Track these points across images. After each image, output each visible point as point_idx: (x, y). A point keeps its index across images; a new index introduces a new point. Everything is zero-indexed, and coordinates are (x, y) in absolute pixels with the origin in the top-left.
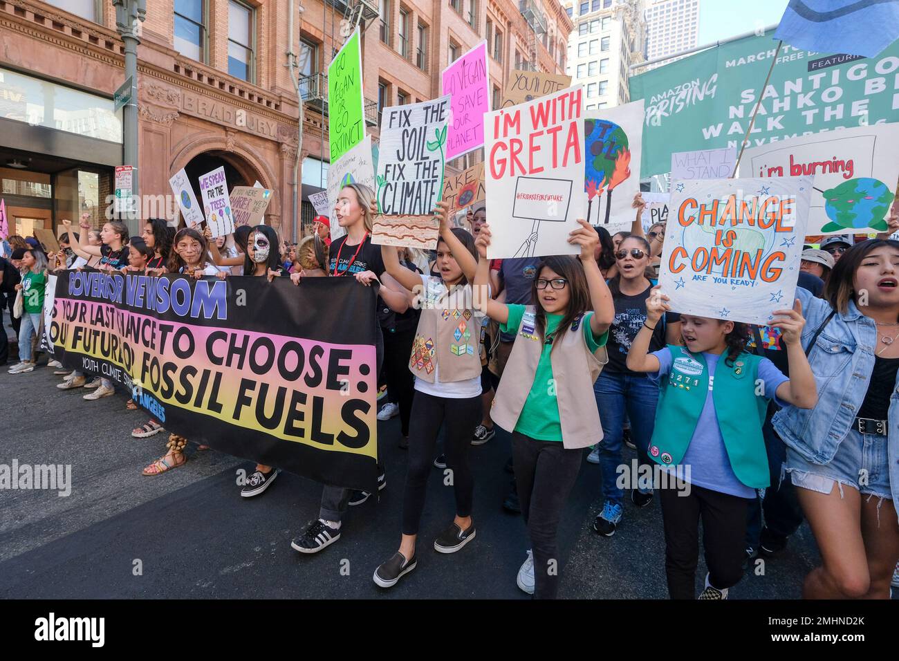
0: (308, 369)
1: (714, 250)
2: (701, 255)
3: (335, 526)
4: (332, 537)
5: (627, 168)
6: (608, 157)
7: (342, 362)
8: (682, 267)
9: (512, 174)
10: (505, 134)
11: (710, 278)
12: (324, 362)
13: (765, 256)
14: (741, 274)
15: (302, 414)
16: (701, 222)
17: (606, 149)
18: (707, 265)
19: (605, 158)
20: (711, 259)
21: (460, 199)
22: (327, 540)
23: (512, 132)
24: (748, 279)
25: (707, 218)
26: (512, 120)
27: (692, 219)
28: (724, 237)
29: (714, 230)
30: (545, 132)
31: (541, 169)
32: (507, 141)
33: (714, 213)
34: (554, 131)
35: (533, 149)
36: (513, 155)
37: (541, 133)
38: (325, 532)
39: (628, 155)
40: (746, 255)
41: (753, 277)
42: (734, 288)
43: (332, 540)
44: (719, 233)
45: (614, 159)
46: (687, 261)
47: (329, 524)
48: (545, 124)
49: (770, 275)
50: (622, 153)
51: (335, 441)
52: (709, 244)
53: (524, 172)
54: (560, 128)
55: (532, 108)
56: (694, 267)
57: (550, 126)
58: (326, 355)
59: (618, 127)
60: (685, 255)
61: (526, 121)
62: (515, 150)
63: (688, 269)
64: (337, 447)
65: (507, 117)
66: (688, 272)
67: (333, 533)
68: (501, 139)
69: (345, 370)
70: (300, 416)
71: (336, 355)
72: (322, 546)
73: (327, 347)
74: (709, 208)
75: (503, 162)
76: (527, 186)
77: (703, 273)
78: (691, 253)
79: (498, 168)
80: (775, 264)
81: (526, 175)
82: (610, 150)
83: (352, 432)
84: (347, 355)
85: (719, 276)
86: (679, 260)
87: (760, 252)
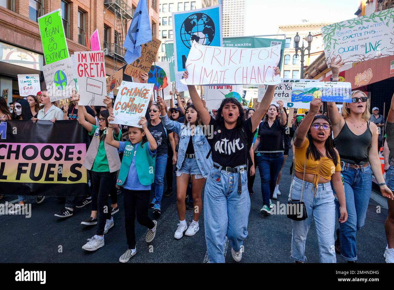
0: (56, 154)
1: (128, 103)
2: (125, 104)
3: (72, 210)
4: (70, 214)
5: (167, 83)
6: (160, 78)
7: (71, 150)
8: (119, 108)
9: (85, 76)
10: (82, 61)
11: (125, 112)
12: (63, 151)
13: (140, 105)
14: (133, 111)
15: (53, 172)
16: (127, 95)
17: (159, 76)
18: (125, 108)
19: (159, 79)
20: (127, 106)
21: (111, 87)
22: (68, 214)
23: (84, 60)
24: (135, 112)
25: (129, 93)
26: (84, 56)
27: (125, 93)
28: (132, 100)
29: (129, 97)
30: (94, 64)
31: (94, 76)
32: (83, 64)
33: (131, 92)
34: (97, 64)
35: (91, 69)
36: (85, 69)
37: (93, 64)
38: (67, 211)
39: (167, 79)
40: (136, 105)
41: (136, 112)
42: (131, 115)
43: (70, 215)
44: (131, 98)
45: (162, 79)
46: (120, 106)
47: (69, 209)
48: (94, 61)
49: (140, 111)
50: (165, 78)
51: (68, 180)
52: (127, 101)
53: (89, 76)
54: (98, 64)
55: (90, 54)
56: (122, 108)
57: (95, 62)
58: (65, 149)
59: (162, 69)
60: (120, 104)
61: (88, 58)
62: (85, 68)
63: (120, 109)
64: (68, 182)
65: (82, 55)
66: (120, 110)
67: (70, 212)
68: (81, 62)
69: (72, 153)
70: (53, 173)
71: (68, 148)
72: (66, 216)
73: (65, 145)
74: (130, 91)
75: (82, 71)
76: (90, 81)
77: (124, 110)
78: (122, 104)
79: (81, 73)
80: (142, 108)
81: (90, 77)
82: (161, 76)
83: (74, 176)
84: (73, 147)
85: (128, 111)
86: (118, 106)
87: (139, 104)
